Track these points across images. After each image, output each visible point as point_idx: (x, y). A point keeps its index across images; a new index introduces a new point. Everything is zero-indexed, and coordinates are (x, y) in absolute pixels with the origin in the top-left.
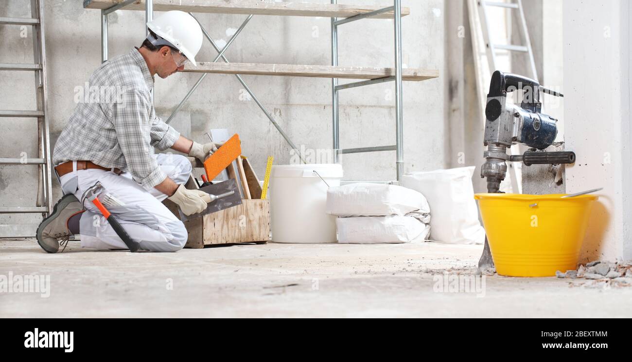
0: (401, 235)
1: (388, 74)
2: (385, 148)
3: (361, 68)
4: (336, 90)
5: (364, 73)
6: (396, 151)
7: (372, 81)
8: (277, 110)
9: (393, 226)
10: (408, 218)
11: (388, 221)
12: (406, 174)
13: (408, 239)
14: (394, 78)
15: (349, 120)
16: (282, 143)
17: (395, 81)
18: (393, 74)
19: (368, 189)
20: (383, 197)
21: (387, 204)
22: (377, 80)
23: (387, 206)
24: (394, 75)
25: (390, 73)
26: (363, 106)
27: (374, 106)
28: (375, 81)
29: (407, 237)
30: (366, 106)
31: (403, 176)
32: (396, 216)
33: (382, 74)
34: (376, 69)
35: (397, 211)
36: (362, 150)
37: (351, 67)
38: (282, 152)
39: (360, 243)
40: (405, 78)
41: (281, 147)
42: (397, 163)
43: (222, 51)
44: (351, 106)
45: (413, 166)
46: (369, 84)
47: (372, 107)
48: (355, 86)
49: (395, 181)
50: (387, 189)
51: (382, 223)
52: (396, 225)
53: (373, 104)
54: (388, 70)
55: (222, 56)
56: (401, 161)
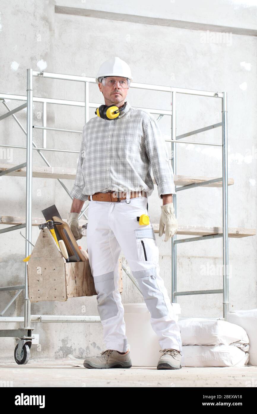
0: (227, 360)
1: (216, 232)
2: (214, 292)
3: (195, 226)
4: (174, 244)
5: (197, 231)
6: (223, 294)
7: (204, 237)
8: (124, 259)
9: (221, 353)
10: (232, 346)
11: (216, 349)
12: (231, 312)
13: (232, 364)
14: (222, 235)
15: (182, 267)
16: (127, 286)
17: (222, 238)
18: (220, 232)
19: (201, 323)
20: (213, 330)
21: (216, 336)
22: (208, 237)
23: (216, 337)
24: (222, 233)
25: (218, 231)
26: (193, 257)
27: (203, 257)
28: (207, 237)
29: (231, 362)
30: (196, 257)
31: (228, 313)
32: (222, 346)
33: (212, 232)
34: (207, 228)
35: (224, 341)
36: (195, 293)
37: (188, 226)
38: (128, 294)
39: (194, 366)
40: (231, 235)
41: (127, 289)
42: (224, 303)
43: (84, 210)
44: (183, 257)
45: (233, 306)
46: (202, 239)
47: (200, 257)
48: (190, 241)
49: (222, 318)
50: (216, 324)
51: (212, 350)
52: (223, 353)
53: (201, 256)
54: (216, 229)
55: (84, 215)
56: (226, 302)
